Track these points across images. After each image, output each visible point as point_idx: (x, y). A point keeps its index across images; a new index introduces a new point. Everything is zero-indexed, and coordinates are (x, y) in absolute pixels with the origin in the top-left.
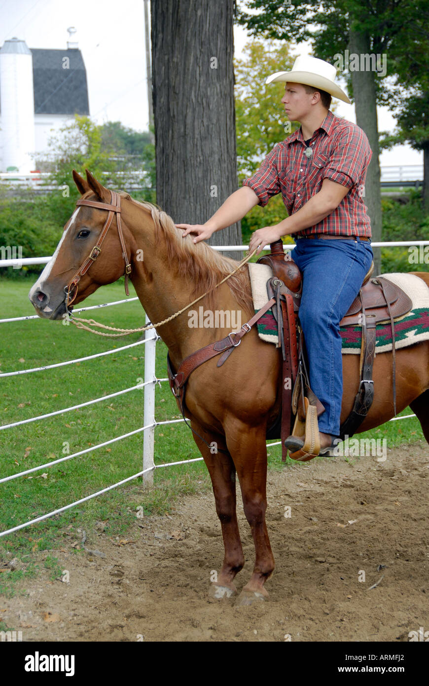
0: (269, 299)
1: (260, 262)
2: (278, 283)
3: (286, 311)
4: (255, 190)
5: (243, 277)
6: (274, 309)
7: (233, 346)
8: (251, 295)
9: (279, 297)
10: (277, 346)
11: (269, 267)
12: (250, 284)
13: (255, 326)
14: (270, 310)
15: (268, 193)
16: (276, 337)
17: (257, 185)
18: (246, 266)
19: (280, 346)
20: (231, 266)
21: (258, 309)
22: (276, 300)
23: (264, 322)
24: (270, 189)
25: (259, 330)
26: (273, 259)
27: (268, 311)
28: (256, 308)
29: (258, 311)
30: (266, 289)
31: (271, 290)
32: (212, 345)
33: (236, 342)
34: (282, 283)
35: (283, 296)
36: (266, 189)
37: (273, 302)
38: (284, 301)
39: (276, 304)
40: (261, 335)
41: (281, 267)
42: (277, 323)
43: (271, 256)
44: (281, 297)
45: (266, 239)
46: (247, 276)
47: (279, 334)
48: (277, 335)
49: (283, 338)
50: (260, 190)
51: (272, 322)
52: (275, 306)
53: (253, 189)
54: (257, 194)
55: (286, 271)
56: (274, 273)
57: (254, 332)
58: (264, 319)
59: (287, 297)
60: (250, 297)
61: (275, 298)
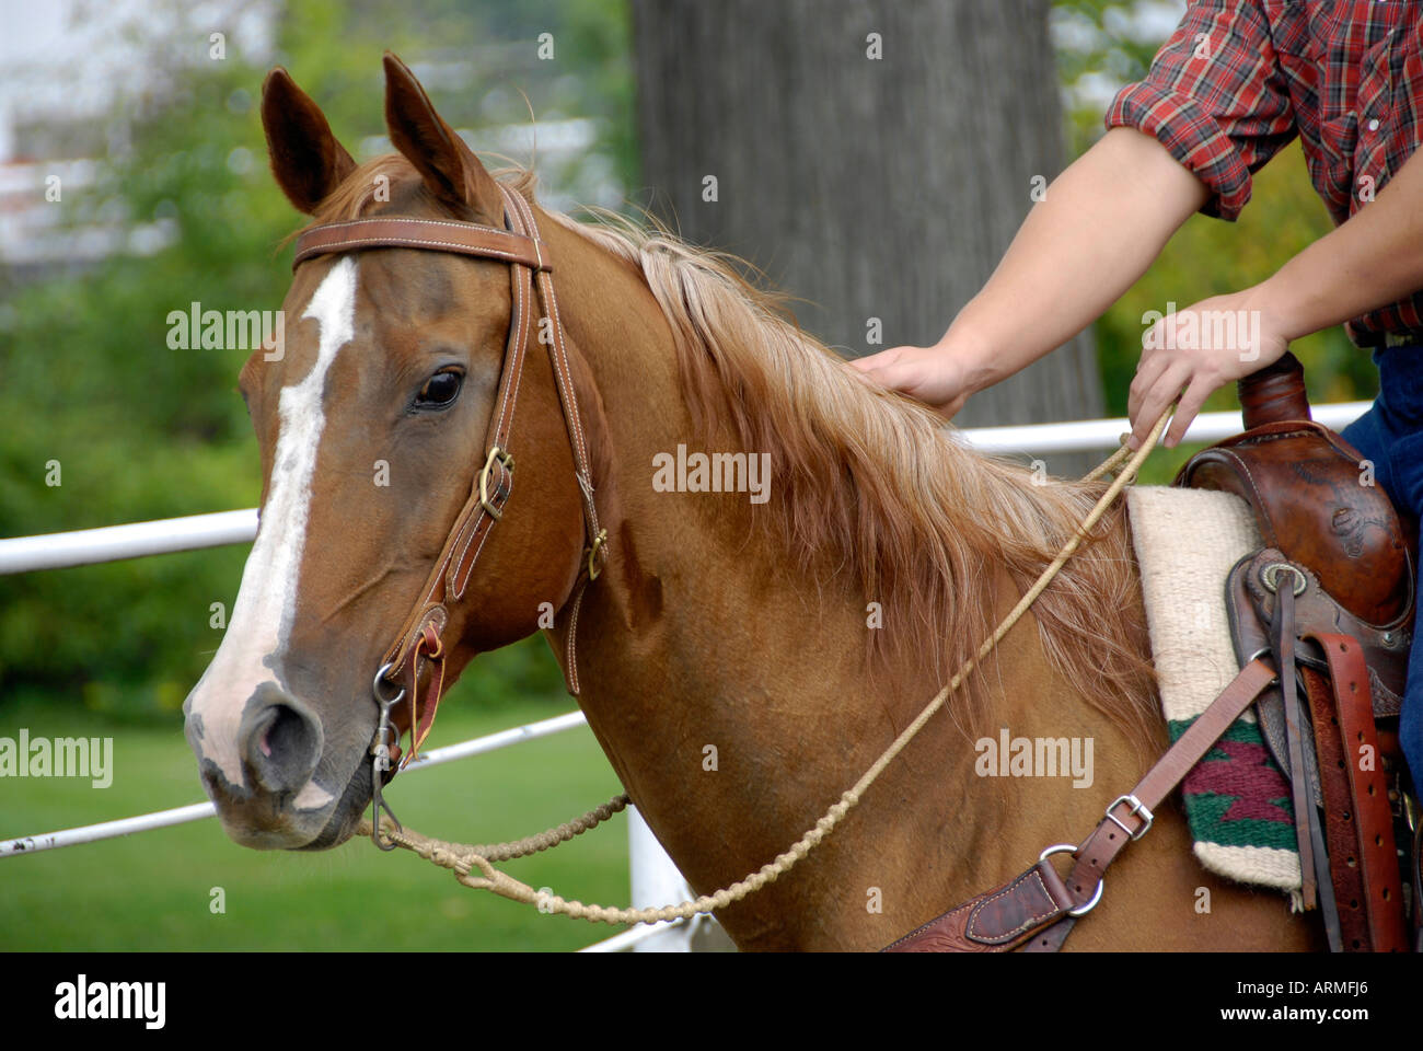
0: (1241, 662)
1: (1192, 477)
2: (1286, 579)
3: (1334, 722)
4: (1163, 137)
5: (1101, 562)
6: (1268, 713)
7: (1065, 917)
8: (1145, 648)
9: (1296, 650)
10: (1297, 905)
11: (1236, 501)
12: (1139, 592)
13: (1173, 807)
14: (1249, 719)
15: (1232, 137)
16: (1286, 855)
17: (1166, 109)
18: (1120, 504)
19: (1312, 901)
20: (1039, 510)
21: (1184, 716)
22: (1276, 668)
23: (1217, 780)
24: (1241, 119)
25: (1194, 823)
26: (1252, 461)
27: (1237, 724)
28: (1175, 711)
29: (1184, 726)
30: (1222, 615)
31: (1247, 619)
32: (954, 917)
33: (1079, 891)
34: (1302, 579)
35: (1314, 643)
36: (1222, 119)
37: (1261, 676)
38: (1317, 668)
39: (1274, 689)
40: (1207, 851)
41: (1295, 496)
42: (1286, 783)
43: (1242, 447)
44: (1302, 652)
45: (1213, 362)
46: (1125, 558)
47: (1303, 840)
48: (1293, 845)
49: (1323, 862)
50: (1190, 129)
51: (1263, 782)
52: (1274, 696)
53: (1149, 131)
54: (1177, 153)
55: (1327, 513)
56: (1268, 529)
57: (1168, 836)
58: (1219, 765)
59: (1332, 648)
60: (1144, 664)
61: (1270, 658)
